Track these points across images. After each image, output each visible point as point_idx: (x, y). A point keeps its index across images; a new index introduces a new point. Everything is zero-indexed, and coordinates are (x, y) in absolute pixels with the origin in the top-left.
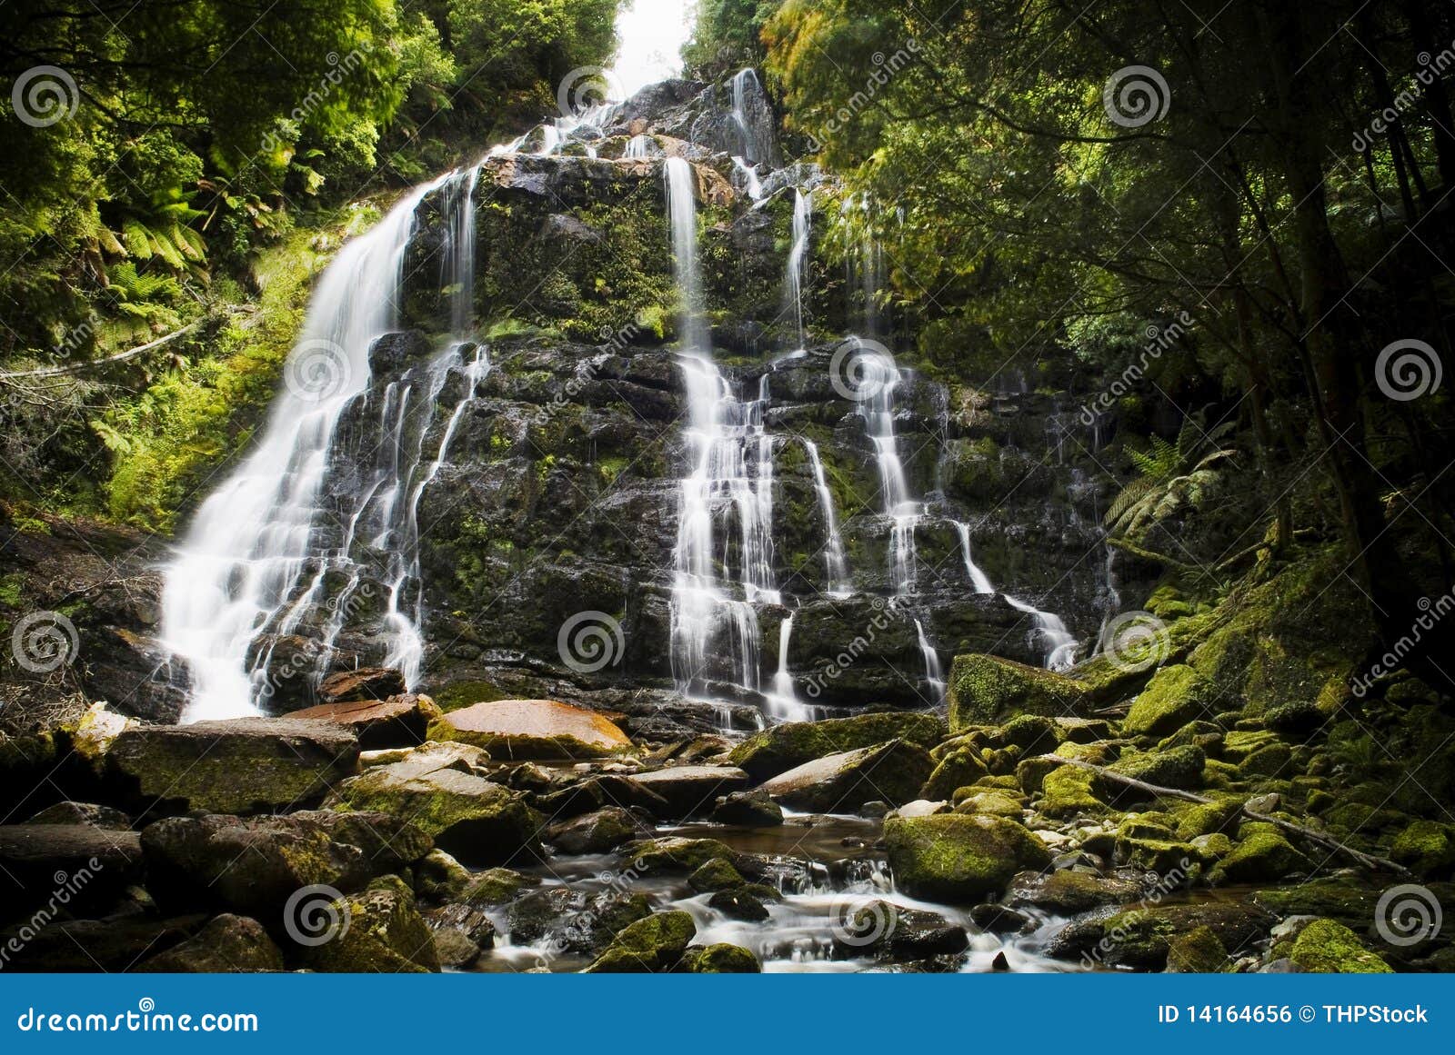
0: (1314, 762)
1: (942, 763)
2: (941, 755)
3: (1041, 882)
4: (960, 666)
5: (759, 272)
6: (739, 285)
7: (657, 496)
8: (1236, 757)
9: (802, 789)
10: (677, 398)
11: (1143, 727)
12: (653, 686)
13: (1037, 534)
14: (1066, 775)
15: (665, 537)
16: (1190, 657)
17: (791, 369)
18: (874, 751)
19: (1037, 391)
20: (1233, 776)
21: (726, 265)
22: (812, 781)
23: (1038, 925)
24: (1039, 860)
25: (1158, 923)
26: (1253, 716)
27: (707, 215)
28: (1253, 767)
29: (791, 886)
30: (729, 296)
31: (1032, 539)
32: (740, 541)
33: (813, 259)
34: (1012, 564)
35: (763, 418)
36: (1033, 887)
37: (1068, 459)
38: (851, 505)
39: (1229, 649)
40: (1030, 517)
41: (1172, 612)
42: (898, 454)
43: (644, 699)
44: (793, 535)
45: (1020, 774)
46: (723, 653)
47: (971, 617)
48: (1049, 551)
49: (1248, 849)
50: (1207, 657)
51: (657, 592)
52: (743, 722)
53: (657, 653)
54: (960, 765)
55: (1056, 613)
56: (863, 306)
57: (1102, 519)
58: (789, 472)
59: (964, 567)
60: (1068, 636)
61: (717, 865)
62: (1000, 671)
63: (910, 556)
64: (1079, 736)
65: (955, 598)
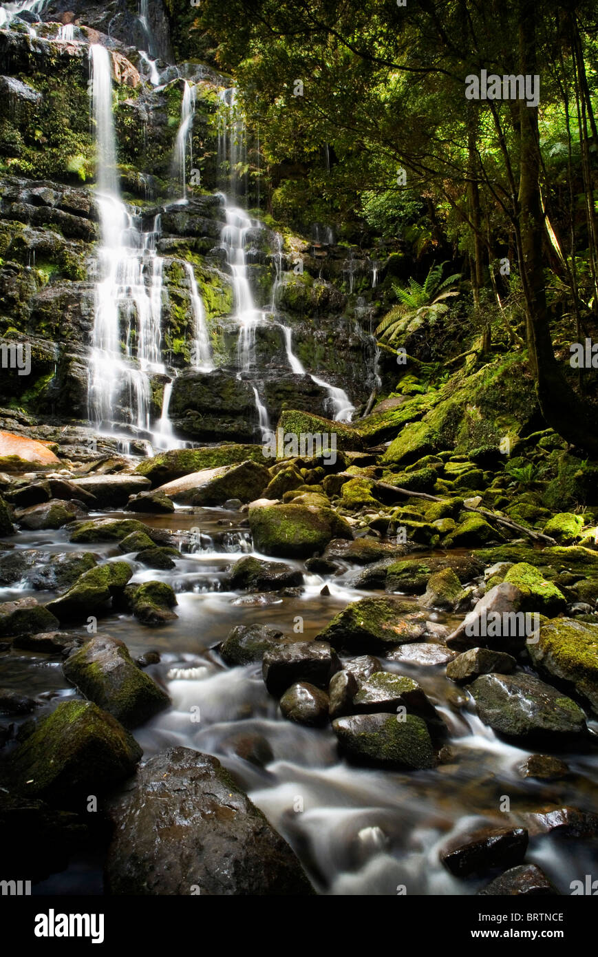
0: (496, 481)
1: (277, 476)
2: (275, 472)
3: (346, 545)
4: (286, 417)
5: (155, 139)
6: (141, 147)
7: (80, 294)
8: (452, 477)
9: (186, 491)
10: (94, 224)
11: (395, 459)
12: (73, 424)
13: (334, 338)
14: (356, 484)
15: (85, 323)
16: (424, 418)
17: (177, 212)
18: (234, 468)
19: (339, 244)
20: (450, 488)
21: (132, 131)
22: (192, 486)
23: (345, 570)
24: (344, 533)
25: (420, 567)
26: (460, 454)
27: (120, 93)
28: (461, 483)
29: (187, 548)
30: (134, 155)
31: (330, 340)
32: (138, 330)
33: (196, 135)
34: (317, 356)
35: (157, 245)
36: (341, 548)
37: (356, 290)
38: (214, 310)
39: (449, 413)
40: (330, 327)
41: (413, 391)
42: (247, 278)
43: (69, 433)
44: (174, 328)
45: (325, 484)
46: (125, 404)
47: (289, 388)
48: (340, 349)
49: (466, 527)
50: (435, 418)
51: (79, 361)
52: (137, 451)
53: (78, 402)
54: (288, 478)
55: (342, 388)
56: (228, 172)
57: (374, 330)
58: (173, 284)
59: (286, 356)
60: (349, 403)
61: (138, 535)
62: (311, 421)
63: (251, 347)
64: (359, 463)
65: (280, 376)
